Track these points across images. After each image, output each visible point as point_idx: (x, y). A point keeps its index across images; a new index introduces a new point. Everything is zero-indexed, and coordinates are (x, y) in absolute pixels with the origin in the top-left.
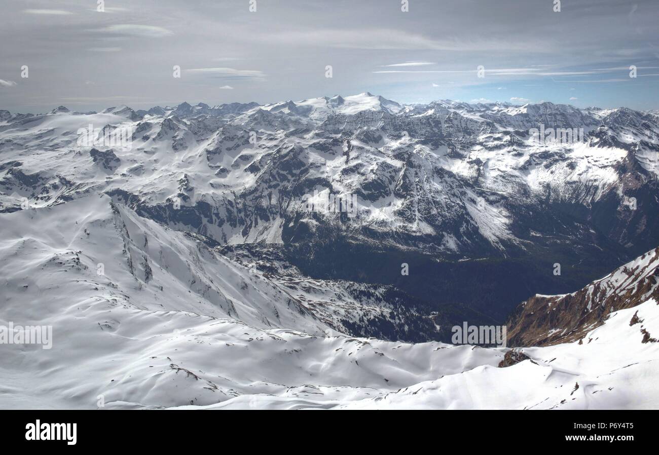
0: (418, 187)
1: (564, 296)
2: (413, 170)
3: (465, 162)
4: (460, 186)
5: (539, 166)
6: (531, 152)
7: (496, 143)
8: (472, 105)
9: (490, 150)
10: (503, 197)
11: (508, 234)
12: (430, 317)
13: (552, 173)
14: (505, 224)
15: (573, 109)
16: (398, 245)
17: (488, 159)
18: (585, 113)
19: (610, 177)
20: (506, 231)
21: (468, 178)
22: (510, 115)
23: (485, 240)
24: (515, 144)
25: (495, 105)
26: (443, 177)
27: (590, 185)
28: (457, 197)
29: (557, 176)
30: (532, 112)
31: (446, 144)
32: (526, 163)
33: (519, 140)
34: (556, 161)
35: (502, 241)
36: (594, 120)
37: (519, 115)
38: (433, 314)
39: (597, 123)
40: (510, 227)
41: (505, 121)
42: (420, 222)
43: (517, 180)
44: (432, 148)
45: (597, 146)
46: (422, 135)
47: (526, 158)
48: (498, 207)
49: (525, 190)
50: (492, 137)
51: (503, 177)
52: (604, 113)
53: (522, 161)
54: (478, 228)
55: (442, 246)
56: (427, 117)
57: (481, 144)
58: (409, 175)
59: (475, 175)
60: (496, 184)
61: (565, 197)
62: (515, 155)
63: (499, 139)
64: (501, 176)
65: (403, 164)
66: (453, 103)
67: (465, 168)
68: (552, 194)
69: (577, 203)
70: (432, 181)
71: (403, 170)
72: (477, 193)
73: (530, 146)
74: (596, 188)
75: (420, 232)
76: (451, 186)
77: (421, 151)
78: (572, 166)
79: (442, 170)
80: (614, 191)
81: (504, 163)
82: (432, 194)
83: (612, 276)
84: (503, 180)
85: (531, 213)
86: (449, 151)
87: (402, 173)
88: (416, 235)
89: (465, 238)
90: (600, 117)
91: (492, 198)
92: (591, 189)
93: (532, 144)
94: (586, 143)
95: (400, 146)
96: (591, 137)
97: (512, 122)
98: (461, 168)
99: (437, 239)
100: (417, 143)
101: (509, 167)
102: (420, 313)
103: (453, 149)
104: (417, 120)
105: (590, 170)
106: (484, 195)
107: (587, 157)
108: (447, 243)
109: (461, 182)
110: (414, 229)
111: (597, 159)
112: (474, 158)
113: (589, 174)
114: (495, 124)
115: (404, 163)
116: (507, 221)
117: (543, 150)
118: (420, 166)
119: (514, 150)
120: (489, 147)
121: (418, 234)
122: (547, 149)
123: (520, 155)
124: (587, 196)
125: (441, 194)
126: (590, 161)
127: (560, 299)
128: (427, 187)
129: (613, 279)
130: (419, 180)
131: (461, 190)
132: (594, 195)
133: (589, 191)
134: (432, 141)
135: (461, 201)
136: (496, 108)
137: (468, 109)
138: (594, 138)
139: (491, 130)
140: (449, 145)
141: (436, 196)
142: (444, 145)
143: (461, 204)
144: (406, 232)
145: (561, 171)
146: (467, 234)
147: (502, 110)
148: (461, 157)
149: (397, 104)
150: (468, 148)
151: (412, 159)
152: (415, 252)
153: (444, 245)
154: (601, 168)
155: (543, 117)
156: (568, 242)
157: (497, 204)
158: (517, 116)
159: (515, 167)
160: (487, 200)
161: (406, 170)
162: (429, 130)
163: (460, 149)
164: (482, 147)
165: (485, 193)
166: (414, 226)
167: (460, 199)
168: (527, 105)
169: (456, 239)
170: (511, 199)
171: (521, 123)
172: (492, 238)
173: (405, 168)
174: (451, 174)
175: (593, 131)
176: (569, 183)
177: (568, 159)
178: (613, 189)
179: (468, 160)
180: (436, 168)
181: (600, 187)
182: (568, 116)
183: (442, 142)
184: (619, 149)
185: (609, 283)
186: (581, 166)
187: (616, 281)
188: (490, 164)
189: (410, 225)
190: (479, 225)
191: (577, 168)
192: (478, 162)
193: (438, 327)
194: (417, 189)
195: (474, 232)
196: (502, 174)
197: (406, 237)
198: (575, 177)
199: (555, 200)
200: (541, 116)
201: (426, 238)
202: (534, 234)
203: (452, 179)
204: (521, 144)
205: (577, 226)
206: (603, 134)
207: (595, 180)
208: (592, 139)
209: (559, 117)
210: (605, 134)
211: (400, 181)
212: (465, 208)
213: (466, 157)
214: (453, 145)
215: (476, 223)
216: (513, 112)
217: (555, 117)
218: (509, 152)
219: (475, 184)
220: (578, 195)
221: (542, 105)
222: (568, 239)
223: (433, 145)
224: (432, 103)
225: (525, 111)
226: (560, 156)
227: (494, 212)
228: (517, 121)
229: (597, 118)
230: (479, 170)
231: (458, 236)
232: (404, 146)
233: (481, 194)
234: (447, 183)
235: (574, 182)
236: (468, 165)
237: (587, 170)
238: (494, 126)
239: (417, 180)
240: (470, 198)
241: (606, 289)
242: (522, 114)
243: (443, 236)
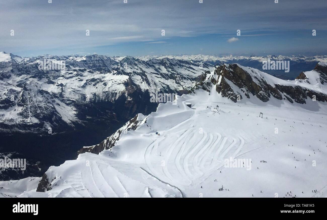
0: (30, 100)
1: (95, 146)
2: (27, 92)
3: (56, 85)
4: (52, 98)
5: (90, 85)
6: (87, 79)
7: (70, 75)
8: (60, 57)
9: (67, 79)
10: (73, 101)
11: (76, 119)
12: (36, 165)
13: (96, 88)
14: (75, 114)
15: (107, 57)
16: (20, 130)
17: (66, 83)
18: (112, 59)
19: (122, 88)
20: (75, 117)
21: (57, 93)
22: (77, 61)
23: (65, 123)
24: (79, 76)
25: (71, 56)
26: (43, 94)
27: (113, 92)
28: (50, 103)
29: (99, 90)
30: (88, 59)
31: (45, 77)
32: (84, 84)
33: (81, 74)
34: (98, 82)
35: (73, 122)
36: (116, 62)
37: (82, 61)
38: (37, 163)
39: (117, 63)
40: (77, 115)
41: (75, 64)
42: (31, 118)
43: (81, 92)
44: (38, 79)
45: (116, 74)
46: (33, 73)
47: (84, 82)
48: (71, 106)
49: (84, 97)
50: (68, 73)
51: (74, 92)
52: (121, 59)
53: (83, 83)
54: (61, 117)
55: (44, 128)
56: (35, 64)
57: (63, 76)
58: (25, 94)
59: (60, 91)
60: (71, 95)
61: (103, 98)
62: (79, 81)
63: (71, 73)
64: (73, 91)
65: (22, 89)
66: (50, 56)
67: (55, 88)
68: (97, 98)
69: (108, 101)
70: (37, 97)
71: (22, 92)
72: (60, 101)
73: (86, 76)
74: (116, 93)
75: (32, 122)
76: (47, 98)
77: (32, 81)
78: (105, 84)
79: (42, 90)
81: (74, 85)
82: (37, 103)
83: (114, 134)
84: (74, 93)
85: (87, 108)
86: (47, 80)
87: (21, 94)
88: (29, 124)
89: (55, 123)
90: (119, 61)
91: (68, 102)
92: (114, 94)
93: (87, 75)
94: (111, 73)
95: (21, 79)
96: (113, 71)
97: (78, 64)
98: (53, 89)
99: (41, 125)
100: (30, 77)
101: (76, 87)
102: (30, 164)
103: (49, 79)
104: (31, 65)
105: (113, 86)
106: (64, 101)
107: (112, 80)
108: (46, 126)
109: (52, 96)
110: (28, 121)
111: (116, 81)
112: (60, 83)
113: (113, 88)
114: (70, 66)
115: (22, 88)
116: (75, 113)
117: (92, 77)
118: (30, 90)
119: (79, 78)
120: (67, 78)
121: (31, 124)
122: (94, 77)
123: (82, 80)
124: (112, 97)
125: (42, 102)
126: (113, 81)
127: (93, 147)
128: (34, 99)
129: (114, 136)
130: (31, 96)
131: (52, 100)
132: (115, 97)
133: (113, 95)
134: (38, 76)
135: (52, 105)
136: (71, 58)
137: (57, 59)
138: (115, 71)
139: (68, 69)
140: (47, 77)
141: (40, 104)
142: (44, 78)
143: (52, 106)
144: (24, 123)
145: (101, 87)
146: (56, 121)
147: (74, 59)
148: (53, 83)
149: (21, 57)
150: (56, 78)
151: (27, 87)
152: (29, 133)
153: (44, 127)
154: (118, 84)
155: (93, 62)
156: (103, 120)
157: (70, 105)
158: (81, 62)
159: (79, 86)
160: (66, 104)
161: (23, 92)
162: (37, 70)
163: (53, 79)
164: (63, 78)
165: (64, 100)
166: (28, 120)
167: (52, 104)
168: (86, 56)
169: (50, 124)
170: (77, 102)
171: (83, 65)
172: (68, 122)
173: (23, 91)
174: (47, 93)
175: (114, 68)
176: (104, 92)
177: (103, 81)
178: (123, 93)
179: (57, 85)
180: (39, 90)
181: (118, 93)
182: (105, 61)
183: (43, 76)
184: (125, 75)
185: (113, 138)
186: (109, 84)
187: (116, 137)
188: (68, 85)
189: (26, 120)
190: (62, 116)
191: (107, 85)
192: (62, 85)
193: (40, 169)
194: (30, 101)
195: (60, 120)
196: (74, 90)
197: (24, 126)
198: (107, 89)
199: (99, 100)
200: (92, 61)
201: (35, 125)
202: (88, 118)
203: (48, 95)
204: (82, 75)
205: (107, 112)
206: (118, 69)
207: (116, 90)
208: (114, 71)
209: (100, 61)
211: (20, 98)
212: (54, 108)
213: (56, 83)
214: (49, 78)
215: (60, 115)
216: (79, 60)
217: (99, 62)
218: (76, 79)
219: (61, 96)
220: (109, 97)
221: (93, 56)
222: (104, 118)
223: (38, 78)
224: (39, 56)
225: (85, 59)
226: (100, 80)
227: (69, 109)
228: (81, 64)
229: (117, 61)
230: (62, 89)
231: (51, 122)
232: (23, 80)
233: (63, 101)
234: (45, 97)
235: (107, 92)
236: (57, 87)
237: (112, 86)
238: (69, 67)
239: (29, 97)
240: (57, 103)
241: (111, 140)
242: (83, 61)
243: (44, 123)
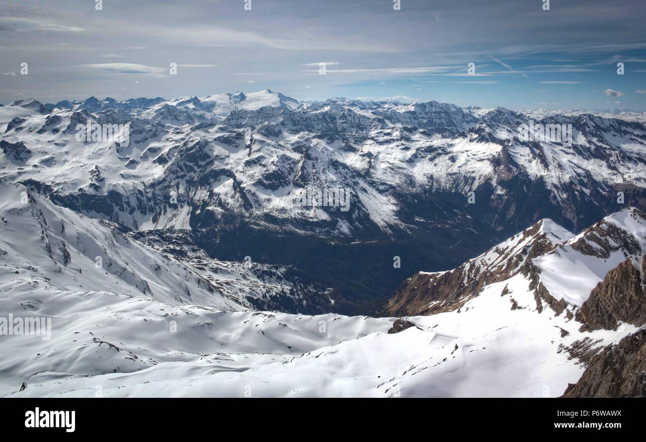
0: (315, 177)
1: (444, 273)
2: (310, 162)
3: (358, 155)
4: (353, 177)
5: (424, 159)
6: (418, 146)
7: (386, 137)
8: (365, 103)
9: (380, 144)
10: (391, 187)
11: (395, 219)
12: (326, 293)
13: (435, 165)
14: (393, 211)
15: (455, 107)
16: (297, 230)
17: (379, 153)
18: (466, 111)
19: (487, 169)
20: (394, 217)
21: (360, 169)
22: (399, 113)
23: (374, 225)
24: (403, 139)
25: (385, 103)
26: (338, 168)
27: (468, 176)
28: (350, 186)
29: (440, 169)
30: (419, 110)
31: (341, 139)
32: (413, 156)
33: (407, 136)
34: (439, 154)
35: (390, 226)
36: (474, 118)
37: (407, 112)
38: (329, 290)
39: (476, 120)
40: (397, 214)
41: (395, 118)
42: (317, 210)
43: (404, 171)
44: (328, 142)
45: (476, 141)
46: (319, 130)
47: (412, 152)
48: (386, 196)
49: (411, 181)
50: (382, 132)
51: (392, 169)
52: (483, 112)
53: (409, 154)
54: (369, 214)
55: (337, 231)
56: (323, 113)
57: (372, 139)
58: (306, 166)
59: (367, 167)
60: (385, 175)
61: (446, 186)
62: (403, 149)
63: (389, 134)
64: (390, 168)
65: (302, 157)
66: (347, 100)
67: (357, 160)
68: (435, 184)
69: (457, 192)
70: (328, 172)
71: (301, 162)
72: (368, 183)
73: (417, 141)
74: (474, 179)
75: (317, 218)
76: (345, 177)
77: (317, 144)
78: (453, 159)
79: (337, 162)
80: (489, 181)
81: (393, 156)
82: (328, 184)
83: (485, 255)
84: (392, 171)
85: (416, 201)
86: (343, 145)
87: (300, 165)
88: (313, 221)
89: (357, 223)
90: (479, 115)
91: (381, 187)
92: (469, 180)
93: (418, 139)
94: (466, 139)
95: (298, 140)
96: (471, 133)
97: (401, 119)
98: (354, 160)
99: (332, 224)
100: (314, 137)
101: (397, 160)
102: (316, 290)
103: (347, 143)
104: (315, 115)
105: (469, 163)
106: (374, 185)
107: (467, 151)
108: (340, 228)
109: (354, 173)
110: (311, 216)
111: (476, 153)
112: (366, 151)
113: (468, 167)
114: (385, 120)
115: (303, 155)
116: (395, 208)
117: (428, 144)
118: (317, 159)
119: (402, 144)
120: (380, 142)
121: (315, 220)
122: (432, 144)
123: (407, 149)
124: (465, 185)
125: (336, 184)
126: (469, 154)
127: (440, 275)
128: (323, 177)
129: (486, 258)
130: (316, 171)
131: (354, 180)
132: (471, 185)
133: (468, 181)
134: (327, 135)
135: (354, 190)
136: (386, 106)
137: (361, 106)
138: (473, 134)
139: (382, 125)
140: (343, 139)
141: (332, 185)
142: (339, 139)
143: (354, 193)
144: (304, 218)
145: (444, 164)
146: (359, 219)
147: (391, 108)
148: (354, 150)
149: (295, 101)
150: (360, 142)
151: (310, 152)
152: (312, 236)
153: (338, 229)
154: (479, 161)
155: (429, 115)
156: (447, 226)
157: (386, 193)
158: (406, 114)
159: (402, 160)
160: (378, 190)
161: (304, 162)
162: (324, 125)
163: (354, 143)
164: (373, 142)
165: (375, 183)
166: (311, 213)
167: (353, 188)
168: (415, 103)
169: (348, 224)
170: (398, 188)
171: (409, 120)
172: (381, 223)
173: (303, 160)
174: (345, 166)
175: (473, 128)
176: (450, 174)
177: (450, 152)
178: (488, 180)
179: (361, 153)
180: (331, 160)
181: (477, 178)
182: (451, 114)
183: (337, 136)
184: (495, 144)
185: (483, 261)
186: (462, 160)
187: (489, 259)
188: (381, 156)
189: (308, 212)
190: (370, 211)
191: (457, 161)
192: (369, 155)
193: (333, 302)
194: (314, 179)
195: (365, 218)
196: (391, 166)
197: (303, 223)
198: (455, 169)
199: (438, 189)
200: (427, 114)
201: (322, 224)
202: (418, 220)
203: (346, 170)
204: (409, 139)
205: (455, 213)
206: (481, 131)
207: (473, 172)
208: (472, 135)
209: (443, 115)
210: (483, 130)
211: (299, 172)
212: (357, 196)
213: (359, 151)
214: (347, 139)
215: (367, 210)
216: (401, 110)
217: (440, 115)
218: (398, 146)
219: (366, 175)
220: (458, 185)
221: (428, 103)
222: (448, 224)
223: (328, 139)
224: (328, 100)
225: (412, 109)
226: (443, 150)
227: (383, 200)
228: (405, 118)
229: (477, 116)
230: (370, 162)
231: (351, 221)
232: (302, 140)
233: (372, 184)
234: (341, 174)
235: (455, 174)
236: (361, 158)
237: (466, 163)
238: (384, 122)
239: (314, 171)
240: (362, 187)
241: (480, 266)
242: (410, 112)
243: (337, 221)
